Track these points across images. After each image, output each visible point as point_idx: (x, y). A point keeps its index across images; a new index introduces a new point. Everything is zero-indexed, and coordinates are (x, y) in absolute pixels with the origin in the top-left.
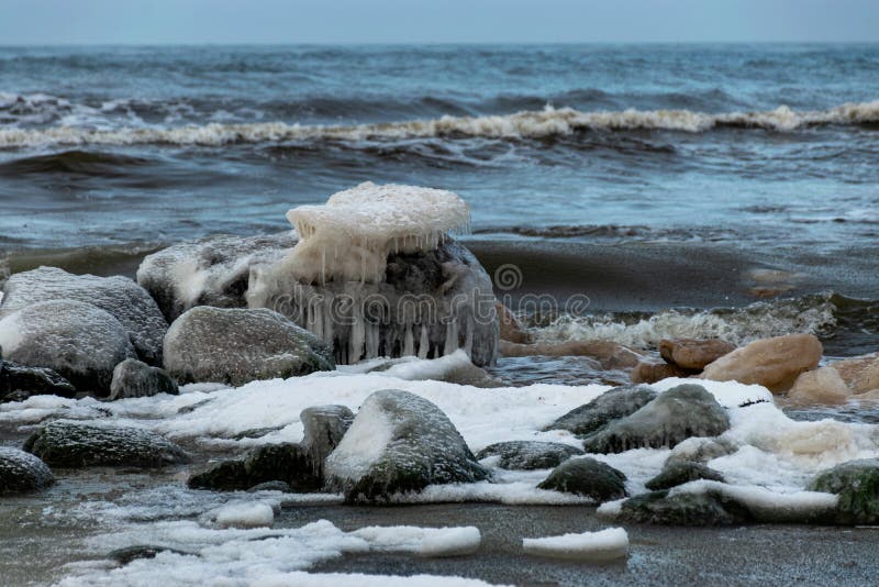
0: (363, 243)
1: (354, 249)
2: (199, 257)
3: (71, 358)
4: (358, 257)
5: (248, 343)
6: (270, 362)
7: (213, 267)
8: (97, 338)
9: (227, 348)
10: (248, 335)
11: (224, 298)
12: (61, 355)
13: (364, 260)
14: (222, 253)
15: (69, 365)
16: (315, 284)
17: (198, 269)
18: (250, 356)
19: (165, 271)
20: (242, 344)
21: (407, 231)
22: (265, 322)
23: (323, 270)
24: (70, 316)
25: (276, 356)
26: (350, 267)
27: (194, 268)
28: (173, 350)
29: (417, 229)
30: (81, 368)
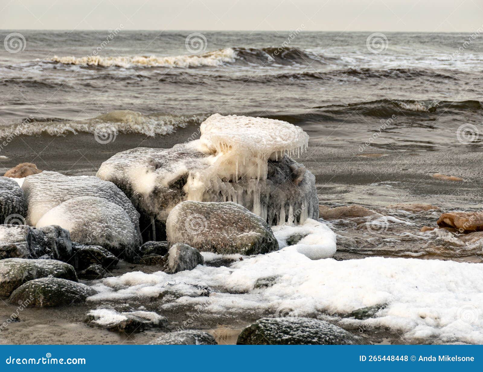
0: (259, 155)
1: (253, 159)
2: (147, 164)
3: (109, 237)
4: (255, 164)
5: (224, 225)
6: (242, 237)
7: (157, 170)
8: (121, 223)
9: (211, 229)
10: (225, 220)
11: (171, 190)
12: (102, 236)
13: (259, 166)
14: (160, 161)
15: (109, 242)
16: (231, 181)
17: (147, 172)
18: (227, 233)
19: (124, 173)
20: (222, 226)
21: (283, 147)
22: (235, 211)
23: (237, 173)
24: (100, 209)
25: (245, 234)
26: (250, 170)
27: (145, 170)
28: (175, 231)
29: (288, 146)
30: (115, 244)
